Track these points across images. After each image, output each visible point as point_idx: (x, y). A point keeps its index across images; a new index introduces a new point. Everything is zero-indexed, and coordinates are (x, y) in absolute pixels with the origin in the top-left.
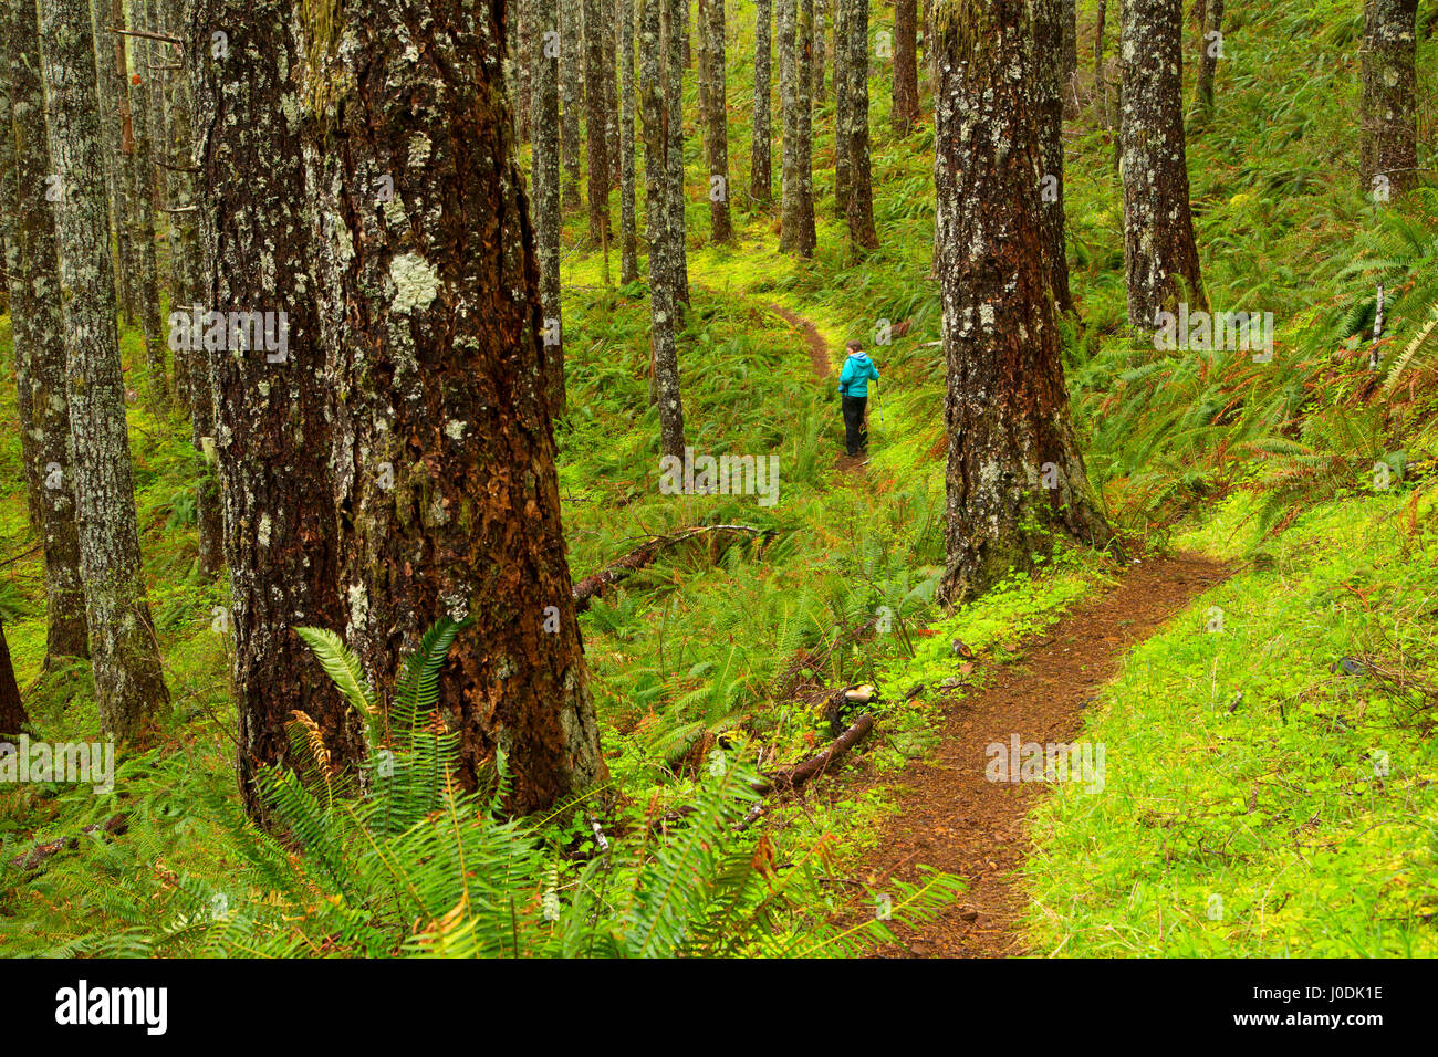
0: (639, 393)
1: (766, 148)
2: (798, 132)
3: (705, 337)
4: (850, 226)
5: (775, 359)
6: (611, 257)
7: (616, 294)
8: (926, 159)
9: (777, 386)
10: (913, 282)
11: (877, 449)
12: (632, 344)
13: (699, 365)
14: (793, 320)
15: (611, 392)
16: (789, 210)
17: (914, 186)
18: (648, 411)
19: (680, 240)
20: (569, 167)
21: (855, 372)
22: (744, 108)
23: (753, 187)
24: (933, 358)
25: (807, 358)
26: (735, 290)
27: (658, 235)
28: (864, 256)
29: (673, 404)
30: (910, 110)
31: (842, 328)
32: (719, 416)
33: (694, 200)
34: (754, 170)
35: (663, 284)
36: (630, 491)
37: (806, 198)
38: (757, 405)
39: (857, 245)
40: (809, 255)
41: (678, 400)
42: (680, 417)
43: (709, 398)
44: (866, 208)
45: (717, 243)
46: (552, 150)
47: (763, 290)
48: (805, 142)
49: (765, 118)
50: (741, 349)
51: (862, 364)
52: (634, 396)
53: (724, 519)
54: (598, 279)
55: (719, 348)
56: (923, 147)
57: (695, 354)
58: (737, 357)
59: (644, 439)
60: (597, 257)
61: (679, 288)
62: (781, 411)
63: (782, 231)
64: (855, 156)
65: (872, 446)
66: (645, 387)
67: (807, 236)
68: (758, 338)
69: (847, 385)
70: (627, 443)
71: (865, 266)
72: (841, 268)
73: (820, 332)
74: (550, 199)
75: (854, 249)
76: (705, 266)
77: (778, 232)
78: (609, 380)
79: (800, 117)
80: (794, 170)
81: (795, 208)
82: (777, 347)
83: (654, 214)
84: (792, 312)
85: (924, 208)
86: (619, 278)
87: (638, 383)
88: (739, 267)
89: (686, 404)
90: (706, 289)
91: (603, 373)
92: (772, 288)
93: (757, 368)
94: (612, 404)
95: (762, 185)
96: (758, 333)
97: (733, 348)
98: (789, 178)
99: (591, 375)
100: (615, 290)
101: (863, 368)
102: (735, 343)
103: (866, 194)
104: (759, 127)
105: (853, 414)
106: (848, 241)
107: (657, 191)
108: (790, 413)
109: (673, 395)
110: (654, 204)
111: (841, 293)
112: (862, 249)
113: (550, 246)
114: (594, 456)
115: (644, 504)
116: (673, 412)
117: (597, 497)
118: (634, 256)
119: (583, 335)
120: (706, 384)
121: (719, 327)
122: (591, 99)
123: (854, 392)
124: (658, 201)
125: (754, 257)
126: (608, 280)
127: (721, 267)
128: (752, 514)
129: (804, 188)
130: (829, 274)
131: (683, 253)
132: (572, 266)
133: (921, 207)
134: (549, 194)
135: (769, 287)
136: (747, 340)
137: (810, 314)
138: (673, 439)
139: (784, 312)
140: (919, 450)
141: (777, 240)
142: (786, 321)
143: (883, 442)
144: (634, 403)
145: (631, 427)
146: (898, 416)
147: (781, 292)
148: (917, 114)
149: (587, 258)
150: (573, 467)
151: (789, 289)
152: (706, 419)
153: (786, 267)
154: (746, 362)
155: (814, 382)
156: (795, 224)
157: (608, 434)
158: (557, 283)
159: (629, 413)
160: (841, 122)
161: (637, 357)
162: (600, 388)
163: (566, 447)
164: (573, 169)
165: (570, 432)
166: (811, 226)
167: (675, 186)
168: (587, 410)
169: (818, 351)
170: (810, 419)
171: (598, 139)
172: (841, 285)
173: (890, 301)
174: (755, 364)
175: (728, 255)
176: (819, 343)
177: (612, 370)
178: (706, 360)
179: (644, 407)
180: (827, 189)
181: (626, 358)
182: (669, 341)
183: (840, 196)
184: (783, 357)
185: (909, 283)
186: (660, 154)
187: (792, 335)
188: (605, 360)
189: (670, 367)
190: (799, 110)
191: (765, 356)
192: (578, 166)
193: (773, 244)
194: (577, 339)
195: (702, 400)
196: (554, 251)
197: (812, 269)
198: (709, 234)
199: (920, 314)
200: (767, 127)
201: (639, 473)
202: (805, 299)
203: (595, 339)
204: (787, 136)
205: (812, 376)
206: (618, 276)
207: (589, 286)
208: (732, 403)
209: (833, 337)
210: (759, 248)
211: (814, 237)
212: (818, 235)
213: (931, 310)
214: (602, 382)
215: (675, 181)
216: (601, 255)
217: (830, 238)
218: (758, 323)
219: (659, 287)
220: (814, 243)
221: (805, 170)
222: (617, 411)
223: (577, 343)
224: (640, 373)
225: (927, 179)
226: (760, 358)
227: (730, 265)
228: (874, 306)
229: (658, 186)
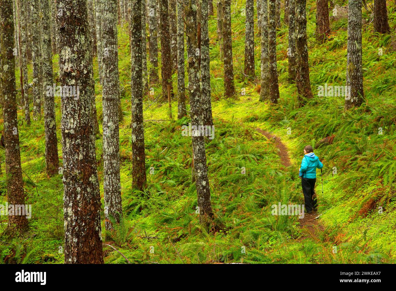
0: (187, 176)
1: (252, 50)
2: (269, 39)
3: (222, 146)
4: (297, 87)
5: (261, 156)
6: (172, 105)
7: (175, 123)
8: (334, 54)
9: (262, 172)
10: (334, 115)
11: (324, 209)
12: (183, 150)
13: (218, 160)
14: (268, 136)
15: (171, 175)
16: (264, 79)
17: (330, 66)
18: (191, 186)
19: (208, 94)
20: (152, 62)
21: (309, 164)
22: (240, 33)
23: (245, 70)
24: (351, 156)
25: (277, 156)
26: (238, 120)
27: (195, 87)
28: (306, 102)
29: (204, 183)
30: (325, 30)
31: (295, 140)
32: (230, 189)
33: (216, 77)
34: (246, 61)
35: (197, 115)
36: (180, 233)
37: (273, 72)
38: (251, 182)
39: (301, 96)
40: (276, 102)
41: (207, 180)
42: (208, 190)
43: (225, 178)
44: (306, 77)
45: (227, 97)
46: (139, 46)
47: (252, 121)
48: (273, 44)
49: (251, 35)
50: (241, 152)
51: (312, 159)
52: (184, 177)
53: (235, 258)
54: (166, 116)
55: (229, 151)
56: (332, 48)
57: (216, 155)
58: (239, 156)
59: (188, 201)
60: (166, 105)
61: (208, 120)
62: (265, 186)
63: (261, 91)
64: (300, 50)
65: (320, 207)
66: (189, 172)
67: (275, 92)
68: (250, 145)
69: (304, 172)
70: (179, 203)
71: (307, 106)
72: (293, 109)
73: (283, 142)
74: (137, 72)
75: (300, 99)
76: (221, 109)
77: (259, 91)
78: (170, 169)
79: (270, 31)
80: (267, 59)
81: (268, 78)
82: (261, 150)
83: (192, 76)
84: (268, 132)
85: (336, 77)
86: (177, 116)
87: (186, 170)
88: (239, 109)
89: (212, 182)
90: (222, 120)
91: (167, 165)
92: (256, 119)
93: (250, 161)
94: (172, 182)
95: (249, 68)
96: (250, 143)
97: (237, 152)
98: (264, 63)
99: (161, 166)
100: (174, 121)
101: (313, 162)
102: (239, 148)
103: (305, 69)
104: (248, 39)
105: (308, 189)
106: (297, 95)
107: (194, 63)
108: (271, 187)
109: (204, 178)
110: (192, 70)
111: (294, 122)
112: (304, 98)
113: (137, 97)
114: (161, 211)
115: (188, 242)
116: (204, 187)
117: (162, 236)
118: (184, 104)
119: (157, 145)
120: (223, 171)
121: (230, 140)
122: (162, 26)
123: (309, 176)
124: (195, 68)
125: (247, 104)
126: (171, 117)
127: (229, 109)
128: (254, 255)
129: (273, 67)
130: (287, 112)
131: (209, 101)
132: (153, 110)
133: (334, 77)
134: (137, 69)
135: (254, 119)
136: (244, 146)
137: (277, 133)
138: (204, 203)
139: (264, 132)
140: (351, 211)
141: (258, 95)
142: (265, 137)
143: (327, 205)
144: (182, 181)
145: (182, 194)
146: (333, 189)
147: (261, 122)
148: (329, 31)
149: (161, 106)
150: (149, 217)
151: (266, 120)
152: (223, 190)
153: (263, 109)
154: (244, 158)
155: (282, 169)
156: (268, 86)
157: (169, 199)
158: (142, 117)
159: (180, 187)
160: (291, 34)
161: (185, 156)
162: (165, 173)
163: (146, 206)
164: (155, 63)
165: (148, 198)
166: (276, 87)
167: (205, 66)
168: (159, 187)
169: (283, 152)
170: (283, 191)
171: (166, 46)
172: (293, 117)
173: (322, 124)
174: (249, 159)
175: (233, 103)
176: (283, 148)
177: (172, 163)
178: (223, 158)
179: (189, 183)
180: (283, 70)
181: (180, 156)
182: (201, 147)
183: (291, 72)
184: (264, 156)
185: (332, 116)
186: (195, 42)
187: (269, 144)
188: (168, 158)
189: (202, 162)
190: (270, 28)
191: (254, 155)
192: (157, 61)
193: (256, 97)
194: (154, 147)
195: (220, 179)
196: (140, 100)
197: (277, 109)
198: (223, 93)
199: (340, 131)
200: (252, 39)
201: (185, 222)
202: (275, 125)
203: (163, 147)
204: (263, 42)
205: (281, 166)
206: (176, 115)
207: (162, 120)
208: (237, 181)
209: (291, 145)
210: (249, 99)
211: (278, 93)
212: (280, 92)
213: (346, 129)
214: (166, 170)
215: (205, 64)
216: (168, 105)
217: (286, 94)
218: (250, 138)
219: (195, 117)
220: (278, 96)
221: (273, 58)
222: (174, 186)
223: (153, 149)
224: (187, 165)
225: (336, 63)
226: (251, 156)
227: (234, 109)
228: (313, 128)
229: (194, 60)
